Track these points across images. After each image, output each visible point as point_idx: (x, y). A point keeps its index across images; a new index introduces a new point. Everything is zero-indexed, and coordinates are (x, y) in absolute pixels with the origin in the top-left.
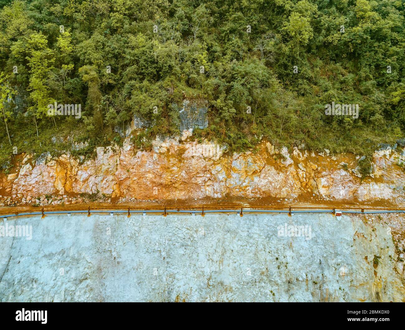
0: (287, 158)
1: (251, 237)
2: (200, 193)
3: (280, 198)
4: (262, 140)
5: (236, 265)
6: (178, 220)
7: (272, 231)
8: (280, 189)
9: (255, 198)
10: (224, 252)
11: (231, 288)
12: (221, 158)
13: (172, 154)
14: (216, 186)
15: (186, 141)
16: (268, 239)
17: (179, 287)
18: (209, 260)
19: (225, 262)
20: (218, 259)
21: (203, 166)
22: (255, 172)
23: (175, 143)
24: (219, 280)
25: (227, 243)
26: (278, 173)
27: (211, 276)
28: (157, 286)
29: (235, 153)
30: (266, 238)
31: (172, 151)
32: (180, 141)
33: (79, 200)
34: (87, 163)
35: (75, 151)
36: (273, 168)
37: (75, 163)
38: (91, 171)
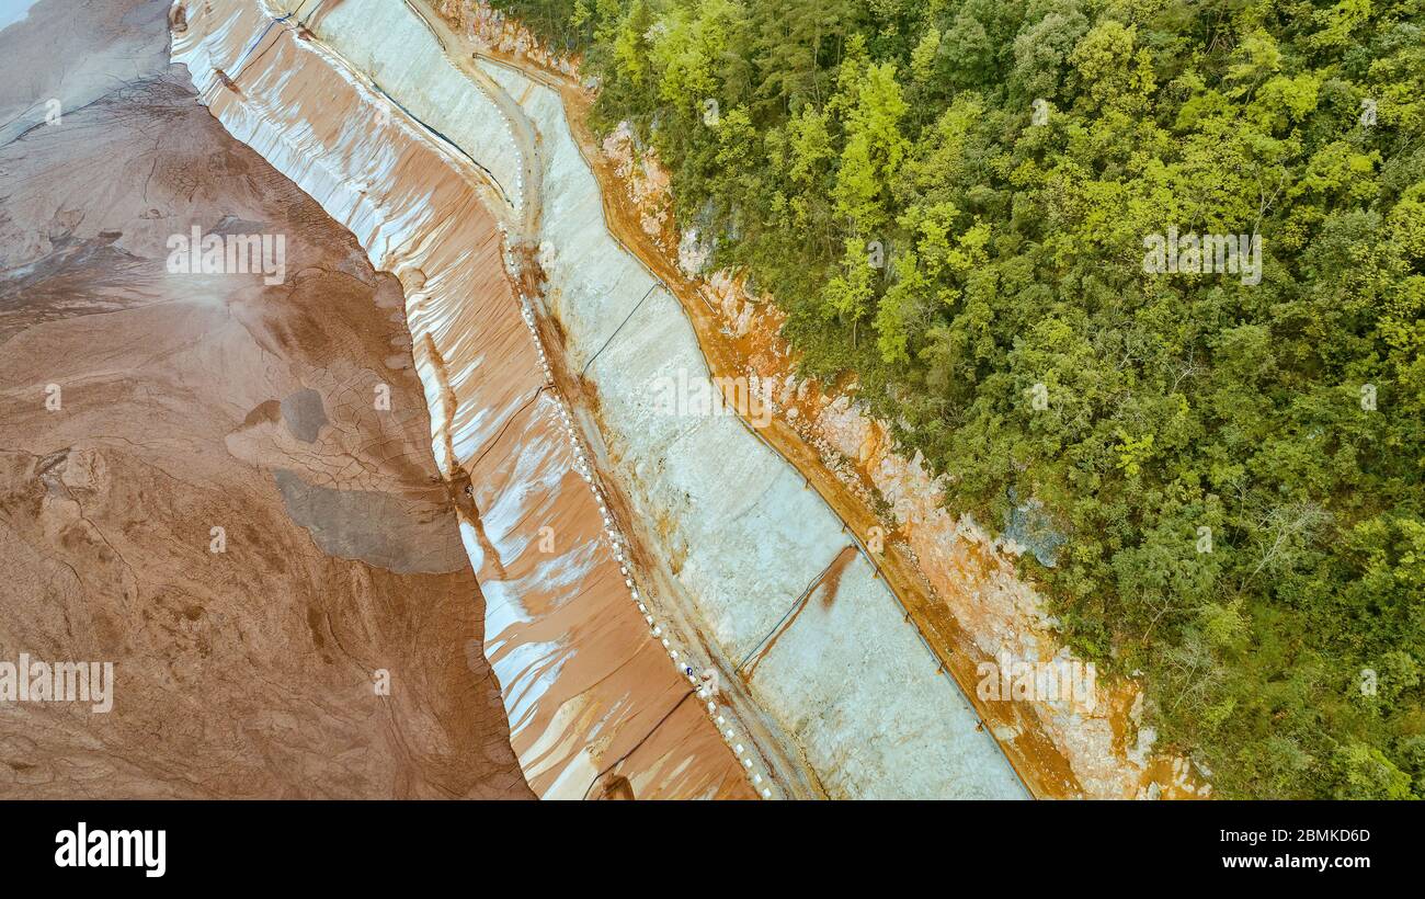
0: (1137, 749)
1: (959, 763)
2: (987, 643)
3: (1078, 784)
4: (1135, 677)
6: (911, 642)
8: (1091, 774)
9: (1049, 738)
10: (917, 736)
12: (1045, 633)
13: (980, 554)
15: (1007, 556)
16: (974, 790)
17: (849, 706)
18: (895, 721)
19: (908, 746)
20: (905, 733)
21: (1008, 613)
23: (992, 546)
24: (883, 750)
25: (930, 731)
26: (1111, 753)
27: (881, 736)
28: (834, 679)
29: (1067, 648)
30: (974, 787)
31: (982, 552)
32: (999, 549)
33: (866, 497)
34: (899, 458)
35: (897, 428)
36: (1112, 736)
37: (889, 443)
38: (898, 471)
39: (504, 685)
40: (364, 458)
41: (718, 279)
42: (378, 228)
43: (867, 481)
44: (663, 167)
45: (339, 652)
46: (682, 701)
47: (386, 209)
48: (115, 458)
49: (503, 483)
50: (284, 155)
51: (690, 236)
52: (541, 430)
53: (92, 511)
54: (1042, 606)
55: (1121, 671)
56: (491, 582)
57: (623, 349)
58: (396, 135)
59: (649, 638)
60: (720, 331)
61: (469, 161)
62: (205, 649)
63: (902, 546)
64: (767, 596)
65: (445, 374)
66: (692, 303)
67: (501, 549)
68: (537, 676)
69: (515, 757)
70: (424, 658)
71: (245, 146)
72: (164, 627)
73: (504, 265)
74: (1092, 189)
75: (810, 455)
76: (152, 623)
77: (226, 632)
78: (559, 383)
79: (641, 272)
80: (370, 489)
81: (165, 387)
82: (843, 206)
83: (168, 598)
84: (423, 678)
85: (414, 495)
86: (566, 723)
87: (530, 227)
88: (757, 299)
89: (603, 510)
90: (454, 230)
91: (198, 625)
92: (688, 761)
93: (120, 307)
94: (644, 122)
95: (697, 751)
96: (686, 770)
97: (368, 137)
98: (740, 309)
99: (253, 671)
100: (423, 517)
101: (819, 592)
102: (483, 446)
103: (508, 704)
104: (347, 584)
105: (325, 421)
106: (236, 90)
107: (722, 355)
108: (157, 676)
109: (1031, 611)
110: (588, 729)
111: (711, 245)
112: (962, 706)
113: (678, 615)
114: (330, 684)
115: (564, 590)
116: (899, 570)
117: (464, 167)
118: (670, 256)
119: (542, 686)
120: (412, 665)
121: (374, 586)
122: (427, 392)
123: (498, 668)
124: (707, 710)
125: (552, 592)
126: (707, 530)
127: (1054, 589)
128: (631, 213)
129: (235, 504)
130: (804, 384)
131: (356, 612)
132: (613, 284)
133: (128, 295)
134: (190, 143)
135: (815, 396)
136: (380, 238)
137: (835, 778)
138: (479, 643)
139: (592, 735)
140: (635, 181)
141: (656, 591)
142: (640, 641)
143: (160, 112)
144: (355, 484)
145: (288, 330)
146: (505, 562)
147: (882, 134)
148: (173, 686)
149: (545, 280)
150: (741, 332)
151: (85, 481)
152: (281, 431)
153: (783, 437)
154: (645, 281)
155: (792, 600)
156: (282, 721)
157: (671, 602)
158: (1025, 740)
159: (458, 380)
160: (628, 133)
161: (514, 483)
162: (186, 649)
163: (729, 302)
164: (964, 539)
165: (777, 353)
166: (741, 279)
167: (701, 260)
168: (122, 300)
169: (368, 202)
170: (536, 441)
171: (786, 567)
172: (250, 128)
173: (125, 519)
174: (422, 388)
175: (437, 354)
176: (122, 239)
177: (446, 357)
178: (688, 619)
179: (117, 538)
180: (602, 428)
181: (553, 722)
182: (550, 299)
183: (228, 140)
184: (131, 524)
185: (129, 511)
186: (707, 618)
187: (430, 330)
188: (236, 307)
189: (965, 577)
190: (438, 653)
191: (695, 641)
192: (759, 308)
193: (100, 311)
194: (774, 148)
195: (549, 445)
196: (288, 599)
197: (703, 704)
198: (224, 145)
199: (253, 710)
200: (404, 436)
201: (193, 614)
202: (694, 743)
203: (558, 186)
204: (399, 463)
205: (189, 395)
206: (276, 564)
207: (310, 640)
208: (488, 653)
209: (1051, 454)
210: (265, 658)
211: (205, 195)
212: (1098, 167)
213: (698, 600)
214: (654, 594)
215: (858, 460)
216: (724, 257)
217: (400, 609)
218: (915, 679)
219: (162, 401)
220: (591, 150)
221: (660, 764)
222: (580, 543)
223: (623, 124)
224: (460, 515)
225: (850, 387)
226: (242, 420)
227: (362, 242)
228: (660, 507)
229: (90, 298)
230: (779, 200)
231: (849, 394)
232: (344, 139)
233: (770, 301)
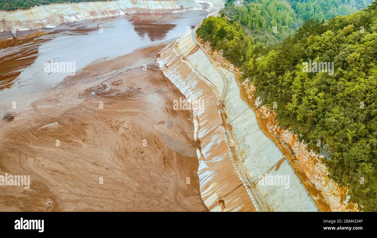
0: (346, 201)
1: (302, 202)
2: (313, 181)
4: (347, 186)
5: (291, 202)
6: (295, 178)
7: (308, 208)
10: (293, 197)
11: (284, 204)
12: (327, 176)
14: (320, 184)
15: (320, 159)
18: (288, 194)
19: (291, 199)
20: (290, 196)
21: (319, 172)
22: (334, 194)
23: (317, 157)
24: (285, 199)
25: (296, 196)
26: (340, 203)
27: (285, 197)
29: (332, 179)
31: (314, 159)
32: (318, 157)
33: (289, 151)
34: (299, 142)
35: (299, 136)
36: (340, 199)
37: (297, 139)
38: (298, 145)
39: (200, 180)
40: (179, 134)
41: (263, 107)
42: (191, 95)
43: (290, 148)
44: (255, 85)
45: (168, 166)
46: (239, 186)
47: (193, 92)
48: (133, 124)
49: (208, 143)
50: (174, 80)
51: (258, 98)
52: (218, 132)
53: (127, 132)
54: (326, 170)
55: (344, 184)
56: (201, 161)
57: (239, 119)
58: (198, 78)
59: (234, 173)
60: (262, 117)
61: (212, 85)
62: (143, 159)
63: (296, 161)
64: (263, 167)
65: (199, 123)
66: (256, 111)
67: (205, 155)
68: (208, 177)
69: (200, 193)
70: (185, 171)
71: (167, 78)
72: (136, 153)
73: (216, 103)
74: (348, 83)
75: (278, 141)
76: (134, 152)
77: (147, 157)
78: (224, 124)
79: (246, 105)
80: (180, 140)
81: (144, 115)
82: (293, 89)
83: (138, 149)
84: (184, 174)
85: (188, 143)
86: (213, 187)
87: (223, 97)
88: (271, 111)
89: (229, 148)
90: (206, 97)
91: (143, 155)
92: (239, 198)
93: (139, 100)
94: (252, 78)
95: (241, 197)
96: (238, 200)
97: (192, 78)
98: (267, 113)
99: (151, 165)
100: (189, 147)
101: (275, 167)
102: (205, 136)
103: (200, 183)
104: (172, 155)
105: (173, 126)
106: (168, 68)
107: (261, 121)
108: (133, 161)
109: (324, 171)
110: (218, 189)
111: (263, 100)
112: (305, 191)
113: (242, 170)
114: (165, 170)
115: (217, 162)
116: (295, 165)
117: (211, 86)
118: (253, 103)
119: (209, 179)
120: (182, 172)
121: (177, 156)
122: (194, 126)
123: (199, 176)
124: (245, 188)
125: (214, 163)
126: (252, 153)
127: (329, 165)
128: (246, 95)
129: (153, 137)
130: (279, 127)
131: (173, 160)
132: (240, 107)
133: (141, 99)
134: (157, 76)
135: (281, 130)
136: (191, 97)
137: (272, 206)
138: (196, 171)
139: (218, 190)
140: (248, 89)
141: (238, 165)
142: (233, 173)
143: (153, 70)
144: (177, 138)
145: (169, 110)
146: (205, 158)
147: (304, 76)
148: (136, 163)
149: (224, 107)
150: (266, 117)
151: (127, 127)
152: (165, 126)
153: (272, 137)
154: (246, 106)
155: (268, 169)
156: (155, 174)
157: (241, 168)
158: (320, 201)
159: (201, 124)
160: (248, 81)
161: (210, 143)
162: (139, 158)
163: (265, 111)
164: (311, 156)
165: (274, 121)
166: (268, 107)
167: (260, 103)
168: (139, 99)
169: (190, 90)
170: (217, 135)
171: (268, 162)
172: (169, 75)
173: (133, 134)
174: (194, 125)
175: (198, 119)
176: (141, 90)
177: (200, 120)
178: (244, 171)
179: (131, 137)
180: (232, 134)
181: (210, 187)
182: (225, 110)
183: (164, 76)
184: (134, 135)
185: (134, 133)
186: (248, 172)
187: (198, 114)
188: (160, 104)
189: (310, 165)
190: (188, 171)
191: (245, 175)
192: (271, 113)
193: (135, 100)
194: (280, 79)
195: (219, 135)
196: (160, 154)
197: (244, 187)
198: (163, 77)
199: (150, 171)
200: (188, 132)
201: (142, 153)
202: (241, 195)
203: (231, 90)
204: (186, 136)
205: (148, 117)
206: (159, 148)
207: (163, 162)
208: (198, 173)
209: (332, 134)
210: (154, 163)
211: (158, 85)
212: (349, 80)
213: (247, 167)
214: (237, 165)
215: (289, 144)
216: (265, 103)
217: (182, 161)
218: (294, 185)
219: (143, 117)
220: (239, 84)
221: (232, 199)
222: (223, 154)
223: (247, 79)
224: (197, 148)
225: (290, 128)
226: (157, 123)
227: (186, 98)
228: (242, 149)
229: (134, 98)
230: (279, 90)
231: (289, 130)
232: (187, 78)
233: (274, 111)
